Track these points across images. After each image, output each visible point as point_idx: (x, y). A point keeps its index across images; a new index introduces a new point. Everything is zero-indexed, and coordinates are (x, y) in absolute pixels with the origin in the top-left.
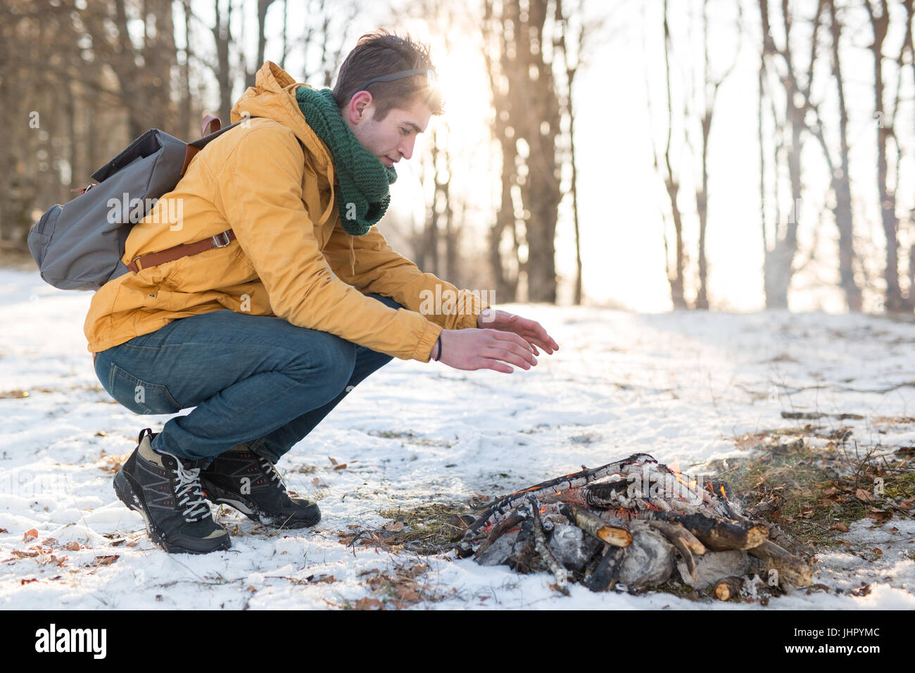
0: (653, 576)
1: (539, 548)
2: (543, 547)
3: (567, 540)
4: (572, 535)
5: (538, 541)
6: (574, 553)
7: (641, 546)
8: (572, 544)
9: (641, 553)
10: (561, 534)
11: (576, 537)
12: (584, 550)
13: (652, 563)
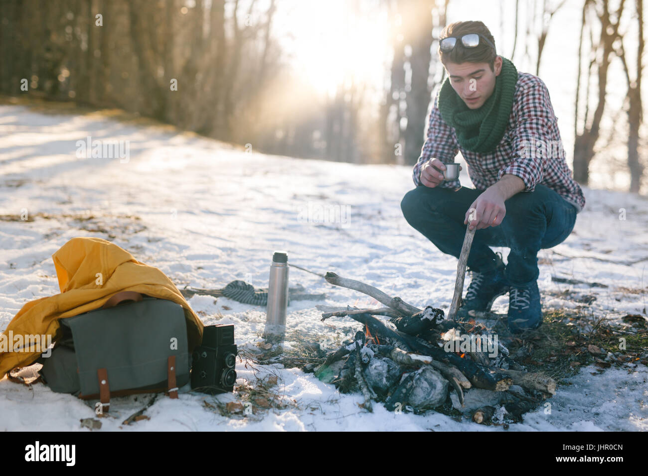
0: (432, 401)
1: (357, 375)
2: (360, 375)
3: (376, 371)
4: (380, 368)
5: (357, 370)
6: (381, 380)
7: (426, 380)
8: (380, 374)
9: (425, 384)
10: (374, 366)
11: (383, 370)
12: (388, 379)
13: (433, 392)
